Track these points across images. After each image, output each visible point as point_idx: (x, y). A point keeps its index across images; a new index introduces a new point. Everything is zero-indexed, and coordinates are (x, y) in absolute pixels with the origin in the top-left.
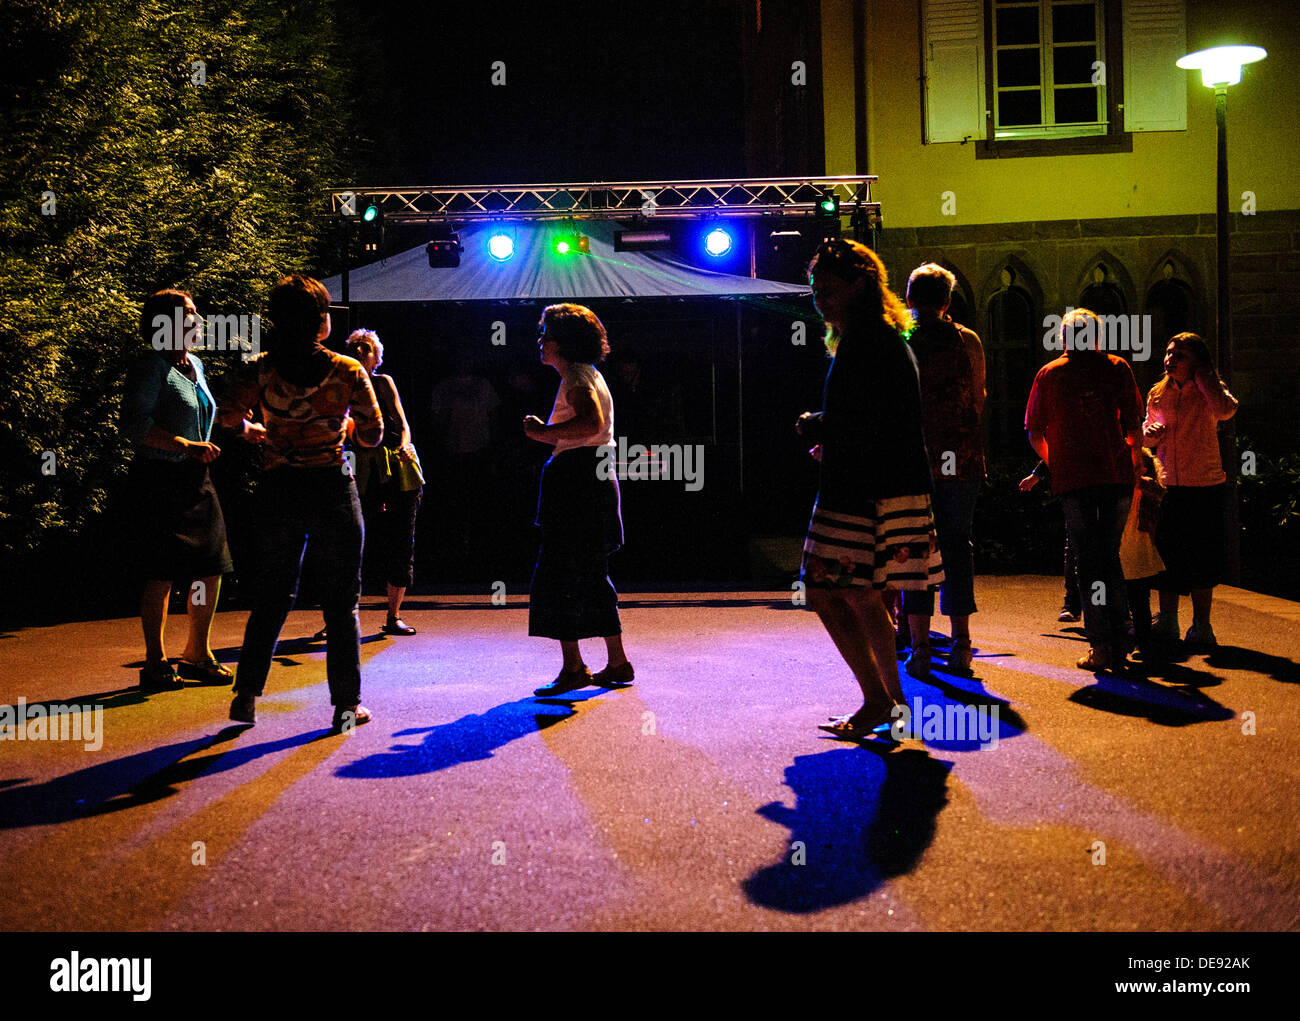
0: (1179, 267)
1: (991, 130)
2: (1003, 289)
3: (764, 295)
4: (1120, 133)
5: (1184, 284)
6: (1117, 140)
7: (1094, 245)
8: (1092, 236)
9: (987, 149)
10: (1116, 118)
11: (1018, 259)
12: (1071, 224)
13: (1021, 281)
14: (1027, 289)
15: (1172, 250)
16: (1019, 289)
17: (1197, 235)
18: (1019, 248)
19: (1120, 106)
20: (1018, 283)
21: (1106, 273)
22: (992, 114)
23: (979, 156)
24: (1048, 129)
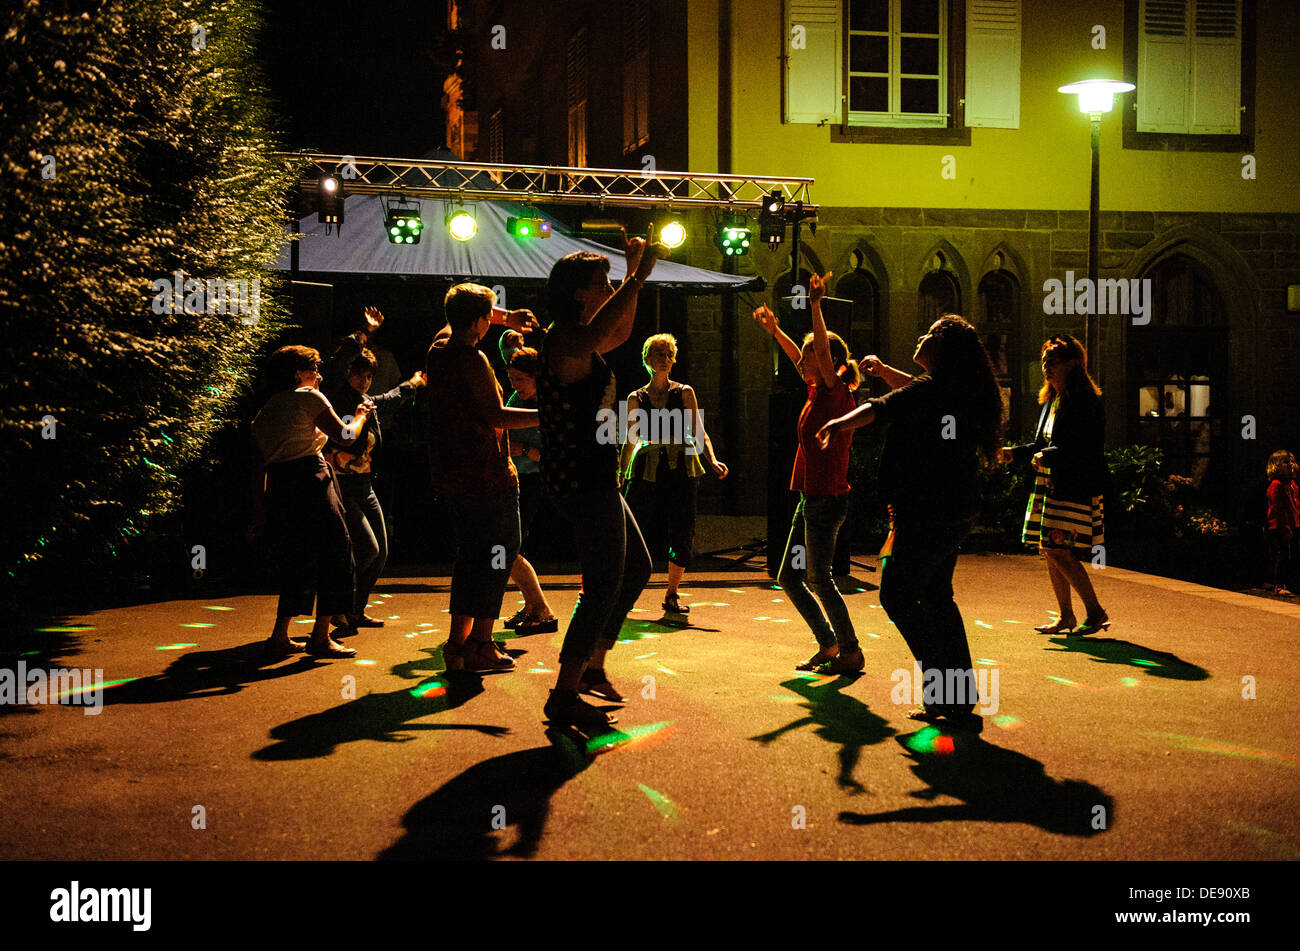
0: (1007, 258)
1: (845, 116)
2: (850, 271)
3: (700, 284)
4: (960, 128)
5: (1011, 275)
6: (956, 133)
7: (936, 234)
8: (934, 225)
9: (841, 133)
10: (956, 113)
11: (866, 243)
12: (914, 212)
13: (868, 265)
14: (872, 271)
15: (1003, 242)
16: (866, 273)
17: (1025, 230)
18: (870, 232)
19: (962, 101)
20: (864, 266)
21: (943, 260)
22: (847, 99)
23: (834, 140)
24: (894, 116)
